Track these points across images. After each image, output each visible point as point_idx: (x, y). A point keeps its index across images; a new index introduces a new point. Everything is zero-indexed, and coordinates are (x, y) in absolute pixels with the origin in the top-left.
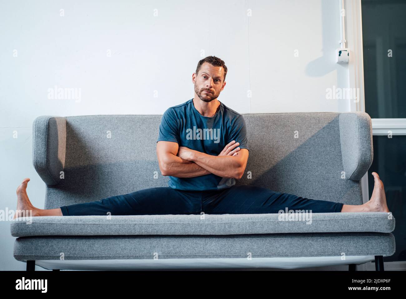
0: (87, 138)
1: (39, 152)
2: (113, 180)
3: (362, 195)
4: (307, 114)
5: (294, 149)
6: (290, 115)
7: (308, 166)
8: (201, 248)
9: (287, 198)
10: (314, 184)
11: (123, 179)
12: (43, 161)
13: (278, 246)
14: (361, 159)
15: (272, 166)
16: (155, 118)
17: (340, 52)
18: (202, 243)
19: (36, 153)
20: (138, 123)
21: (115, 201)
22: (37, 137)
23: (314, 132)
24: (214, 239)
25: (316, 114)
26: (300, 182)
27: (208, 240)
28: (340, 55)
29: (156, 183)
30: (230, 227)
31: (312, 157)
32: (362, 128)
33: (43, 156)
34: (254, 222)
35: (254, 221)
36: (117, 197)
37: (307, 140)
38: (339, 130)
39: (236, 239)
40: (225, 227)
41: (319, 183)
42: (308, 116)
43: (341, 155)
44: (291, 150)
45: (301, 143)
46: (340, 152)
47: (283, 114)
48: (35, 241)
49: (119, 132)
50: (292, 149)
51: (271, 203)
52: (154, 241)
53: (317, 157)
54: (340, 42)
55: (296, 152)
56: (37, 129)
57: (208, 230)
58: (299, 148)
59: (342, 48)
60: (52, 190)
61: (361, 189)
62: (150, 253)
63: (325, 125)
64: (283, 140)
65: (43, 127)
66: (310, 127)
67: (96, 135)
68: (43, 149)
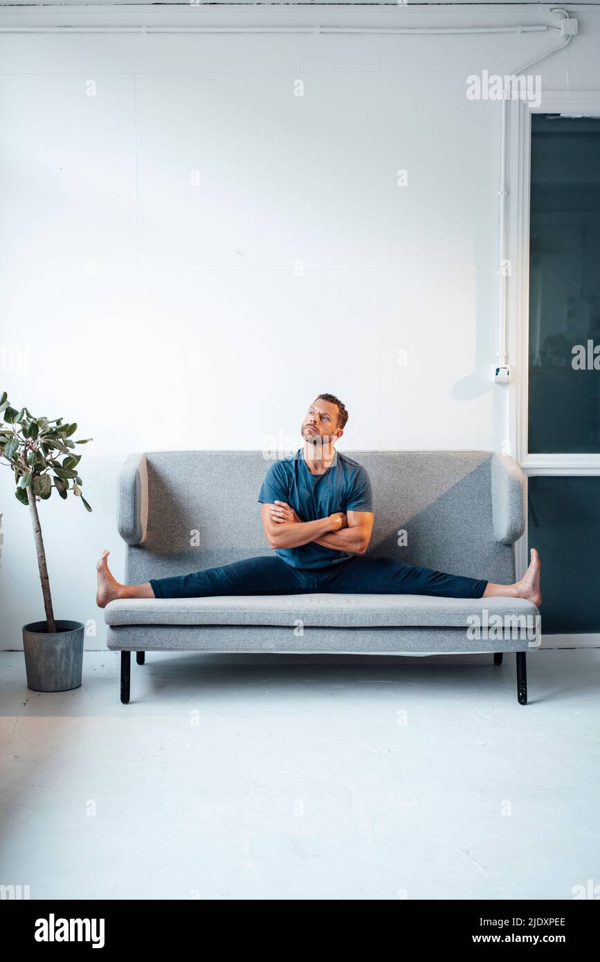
0: (173, 483)
1: (125, 516)
2: (207, 538)
3: (514, 561)
4: (450, 454)
5: (432, 501)
6: (430, 455)
7: (450, 524)
8: (318, 641)
9: (420, 573)
10: (456, 547)
11: (219, 537)
12: (130, 527)
13: (405, 640)
14: (511, 528)
15: (405, 522)
16: (258, 455)
17: (498, 370)
18: (319, 636)
19: (121, 516)
20: (237, 463)
21: (214, 576)
22: (122, 498)
23: (459, 478)
24: (333, 631)
25: (462, 453)
26: (438, 545)
27: (326, 632)
28: (497, 374)
29: (260, 542)
30: (351, 618)
31: (455, 511)
32: (513, 492)
33: (130, 520)
34: (378, 615)
35: (379, 612)
36: (216, 569)
37: (450, 490)
38: (490, 477)
39: (358, 632)
40: (346, 618)
41: (462, 545)
42: (452, 457)
43: (491, 510)
44: (430, 503)
45: (442, 493)
46: (491, 505)
47: (420, 453)
48: (132, 631)
49: (213, 474)
50: (431, 501)
51: (401, 578)
52: (266, 632)
53: (461, 512)
54: (498, 354)
55: (435, 504)
56: (123, 490)
57: (326, 621)
58: (439, 499)
59: (501, 364)
60: (134, 551)
61: (513, 554)
62: (261, 646)
63: (473, 469)
64: (419, 489)
65: (129, 486)
66: (454, 472)
67: (185, 479)
68: (129, 513)
